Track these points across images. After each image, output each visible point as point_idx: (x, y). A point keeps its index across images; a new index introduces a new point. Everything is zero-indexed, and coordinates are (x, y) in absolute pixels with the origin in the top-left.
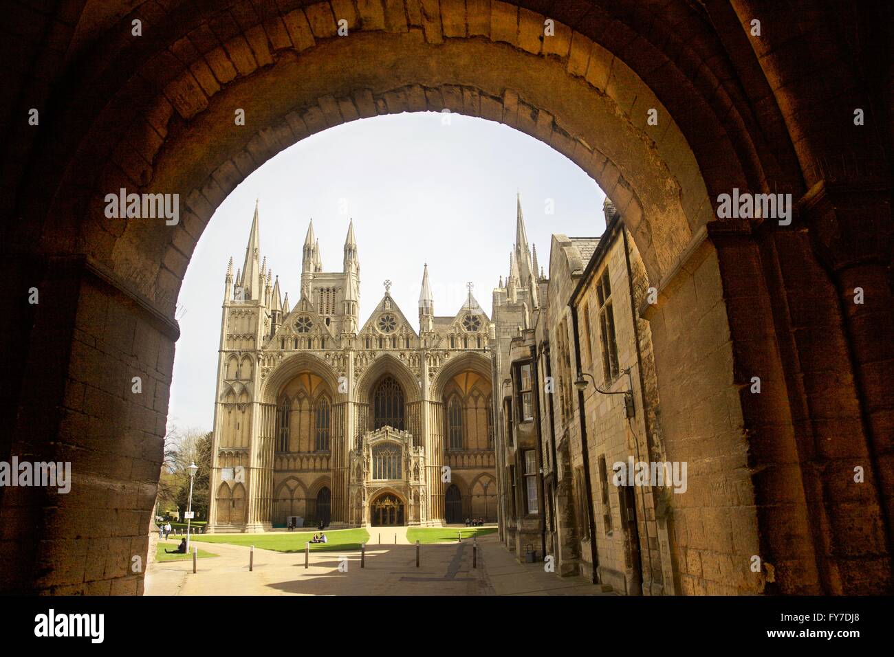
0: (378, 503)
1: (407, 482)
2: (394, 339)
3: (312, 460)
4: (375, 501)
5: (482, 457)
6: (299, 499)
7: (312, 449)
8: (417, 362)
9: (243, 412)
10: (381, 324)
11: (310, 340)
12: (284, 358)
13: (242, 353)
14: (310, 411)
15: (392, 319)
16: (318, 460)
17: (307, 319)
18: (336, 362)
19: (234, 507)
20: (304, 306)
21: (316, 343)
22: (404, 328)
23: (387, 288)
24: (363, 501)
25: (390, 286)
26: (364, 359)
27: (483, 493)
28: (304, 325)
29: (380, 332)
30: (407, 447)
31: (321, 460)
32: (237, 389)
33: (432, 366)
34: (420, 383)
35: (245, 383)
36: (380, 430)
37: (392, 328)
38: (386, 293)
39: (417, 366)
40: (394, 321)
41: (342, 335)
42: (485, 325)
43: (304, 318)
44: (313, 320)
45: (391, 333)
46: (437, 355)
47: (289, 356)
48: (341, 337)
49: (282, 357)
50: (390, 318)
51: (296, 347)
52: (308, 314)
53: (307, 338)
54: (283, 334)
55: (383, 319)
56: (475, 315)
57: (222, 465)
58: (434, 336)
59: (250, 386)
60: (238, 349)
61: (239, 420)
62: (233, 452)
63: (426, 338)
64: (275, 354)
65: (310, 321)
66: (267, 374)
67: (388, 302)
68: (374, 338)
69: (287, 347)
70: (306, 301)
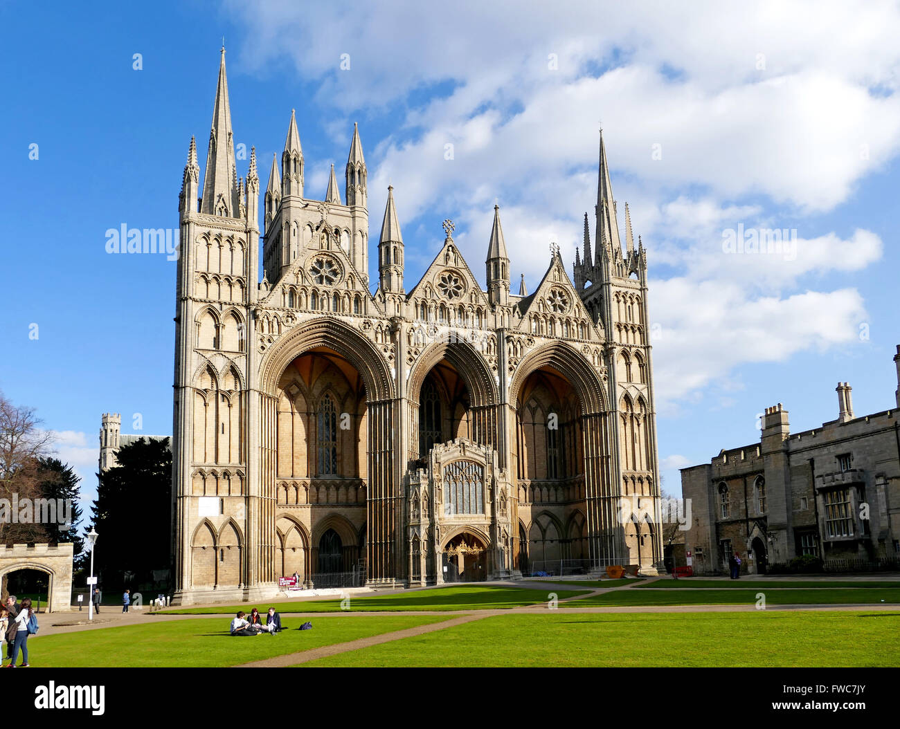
0: (451, 549)
1: (493, 518)
2: (461, 308)
4: (447, 547)
5: (541, 490)
8: (493, 347)
9: (230, 406)
10: (441, 285)
11: (337, 296)
12: (297, 322)
13: (224, 307)
15: (456, 281)
16: (323, 489)
17: (330, 264)
18: (380, 336)
19: (222, 560)
20: (325, 240)
21: (346, 304)
22: (474, 296)
23: (448, 232)
24: (436, 546)
27: (540, 537)
28: (324, 272)
29: (442, 299)
30: (492, 469)
31: (328, 488)
32: (220, 364)
33: (512, 355)
34: (497, 379)
35: (231, 356)
36: (454, 442)
37: (456, 294)
38: (448, 241)
39: (493, 354)
40: (460, 283)
41: (387, 295)
42: (575, 306)
43: (325, 260)
44: (340, 265)
45: (456, 301)
46: (519, 341)
47: (304, 320)
48: (386, 299)
49: (293, 319)
50: (454, 278)
51: (314, 307)
52: (331, 256)
53: (332, 294)
54: (292, 283)
55: (444, 279)
56: (561, 290)
57: (198, 493)
58: (514, 313)
59: (241, 364)
60: (216, 298)
61: (223, 418)
62: (218, 470)
63: (503, 314)
64: (281, 313)
65: (335, 267)
66: (268, 345)
67: (451, 253)
68: (434, 304)
69: (300, 305)
70: (328, 235)
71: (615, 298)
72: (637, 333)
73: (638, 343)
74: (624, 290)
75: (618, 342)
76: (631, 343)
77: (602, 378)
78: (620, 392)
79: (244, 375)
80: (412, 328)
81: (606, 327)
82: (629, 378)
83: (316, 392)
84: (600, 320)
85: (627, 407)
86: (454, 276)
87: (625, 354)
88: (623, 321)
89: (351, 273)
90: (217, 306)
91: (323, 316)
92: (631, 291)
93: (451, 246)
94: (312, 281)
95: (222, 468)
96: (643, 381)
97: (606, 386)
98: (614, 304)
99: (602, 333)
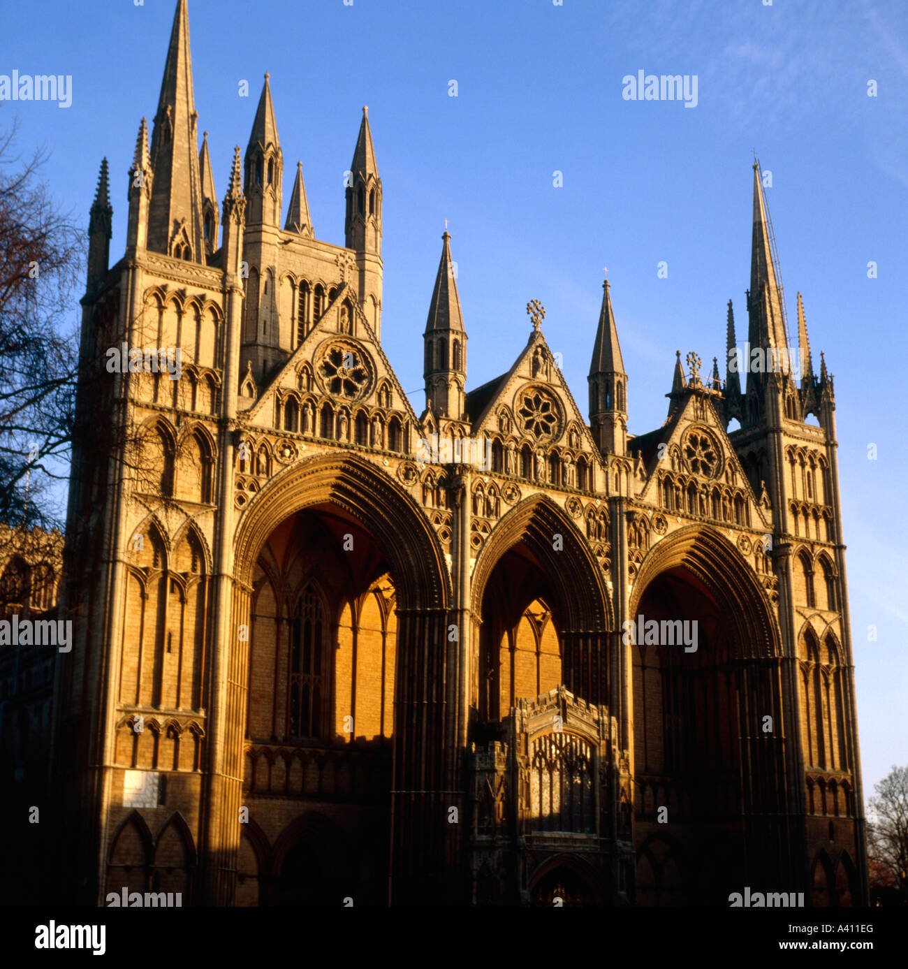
2: (552, 457)
3: (280, 763)
6: (242, 878)
7: (281, 733)
8: (604, 529)
9: (183, 601)
10: (525, 413)
12: (298, 458)
13: (183, 421)
14: (278, 620)
16: (296, 765)
18: (430, 495)
20: (346, 318)
21: (378, 432)
22: (574, 434)
26: (492, 500)
28: (343, 373)
33: (633, 546)
34: (610, 585)
35: (191, 511)
37: (547, 429)
39: (603, 540)
41: (442, 423)
42: (727, 467)
43: (345, 353)
44: (368, 363)
45: (546, 442)
46: (643, 521)
47: (309, 454)
48: (441, 430)
49: (292, 453)
50: (543, 401)
51: (325, 433)
52: (355, 346)
53: (354, 414)
54: (291, 388)
55: (528, 402)
56: (705, 436)
57: (124, 761)
58: (635, 469)
59: (206, 526)
60: (169, 404)
61: (172, 624)
62: (161, 720)
63: (620, 471)
64: (272, 441)
65: (360, 366)
66: (251, 494)
67: (541, 358)
68: (513, 445)
69: (304, 428)
70: (350, 308)
71: (787, 456)
72: (822, 523)
73: (823, 538)
74: (801, 444)
75: (793, 534)
76: (813, 537)
77: (770, 597)
78: (798, 624)
79: (211, 547)
80: (480, 485)
81: (776, 506)
82: (811, 601)
83: (294, 580)
84: (764, 494)
85: (809, 652)
86: (545, 399)
87: (805, 558)
88: (800, 497)
89: (386, 380)
90: (172, 418)
91: (341, 450)
92: (812, 446)
93: (541, 346)
94: (323, 388)
95: (167, 717)
96: (832, 608)
97: (776, 611)
98: (786, 465)
99: (769, 516)
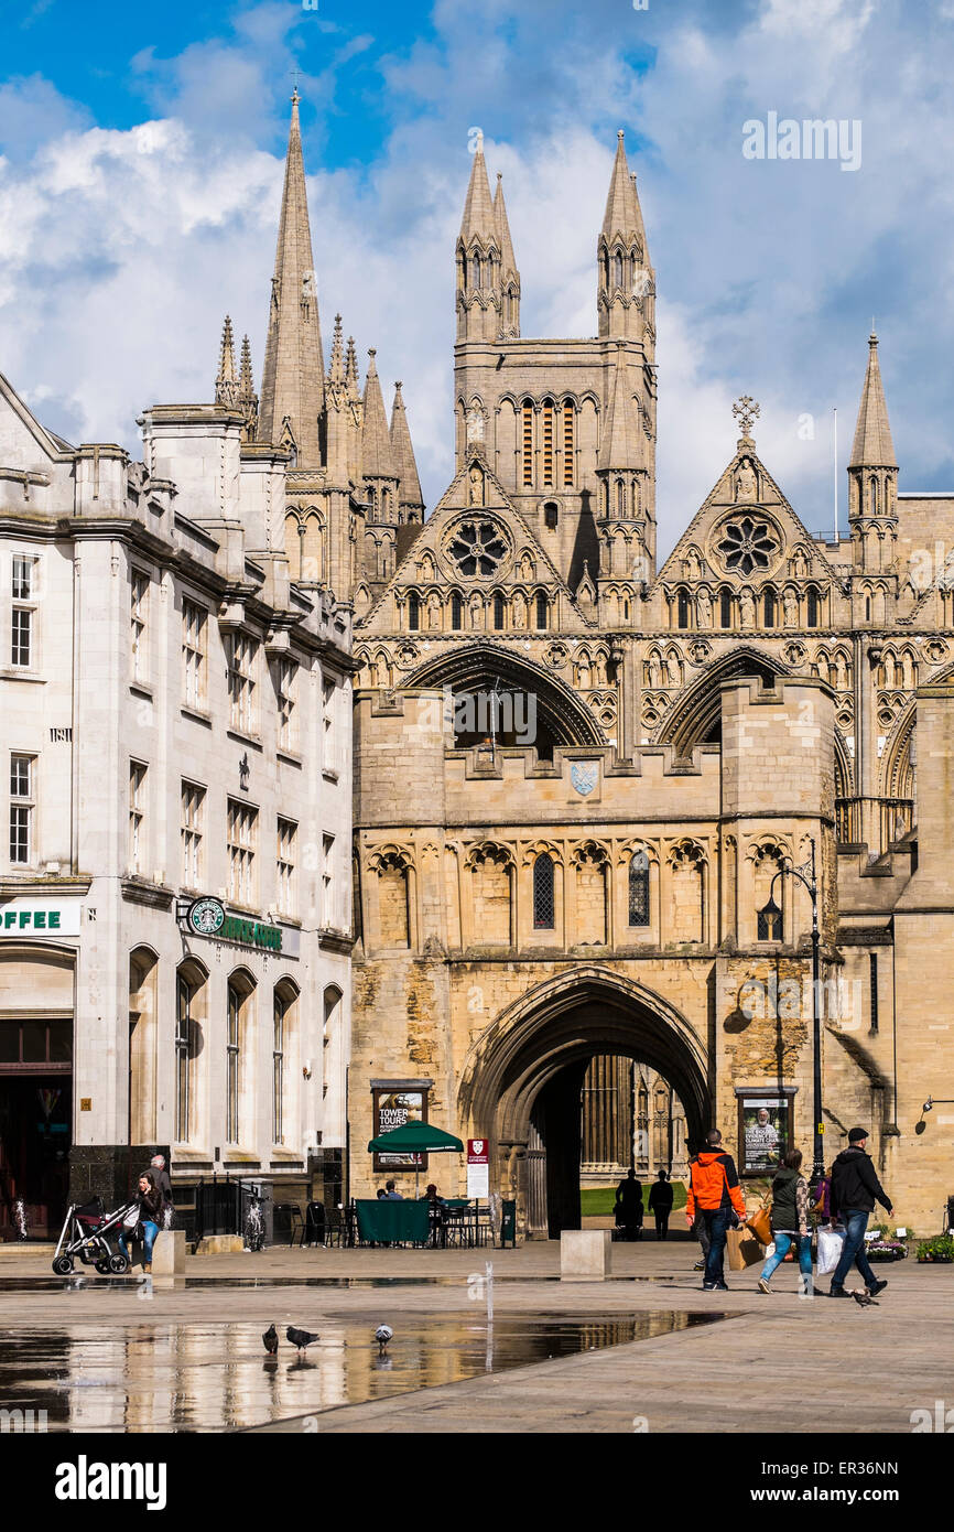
2: (770, 594)
8: (840, 674)
10: (725, 546)
11: (498, 601)
12: (422, 659)
15: (762, 531)
17: (487, 531)
18: (584, 674)
21: (520, 612)
22: (801, 560)
23: (746, 424)
25: (752, 417)
26: (673, 664)
28: (478, 549)
29: (725, 577)
34: (850, 743)
37: (763, 560)
38: (743, 444)
39: (841, 687)
40: (770, 534)
41: (601, 586)
43: (477, 527)
44: (506, 533)
45: (757, 578)
47: (434, 655)
48: (600, 595)
49: (414, 656)
50: (756, 525)
51: (458, 624)
52: (489, 516)
53: (491, 595)
54: (411, 583)
55: (733, 531)
64: (392, 647)
65: (498, 538)
68: (704, 592)
69: (429, 624)
70: (483, 472)
80: (655, 650)
86: (757, 523)
91: (471, 643)
94: (452, 573)
